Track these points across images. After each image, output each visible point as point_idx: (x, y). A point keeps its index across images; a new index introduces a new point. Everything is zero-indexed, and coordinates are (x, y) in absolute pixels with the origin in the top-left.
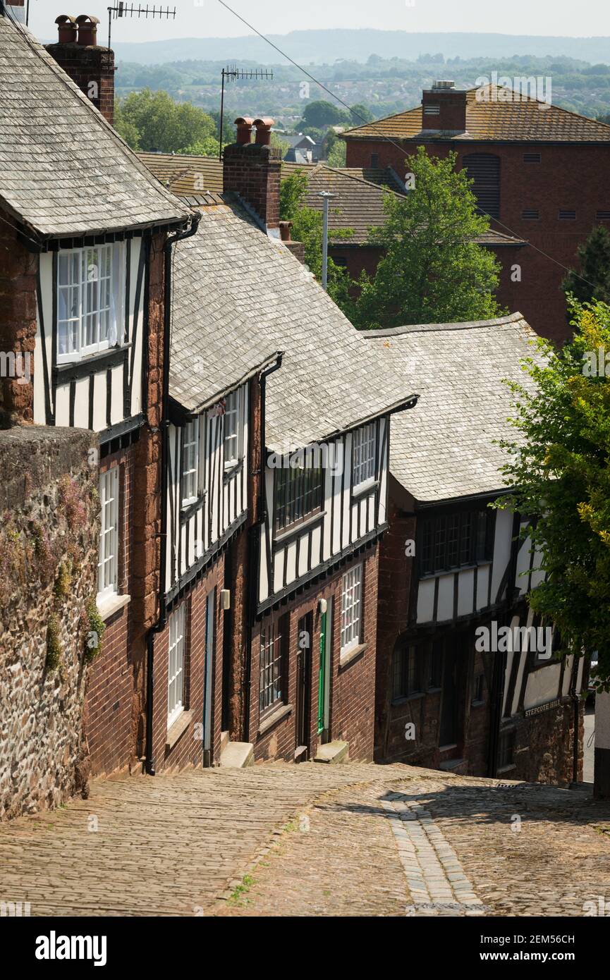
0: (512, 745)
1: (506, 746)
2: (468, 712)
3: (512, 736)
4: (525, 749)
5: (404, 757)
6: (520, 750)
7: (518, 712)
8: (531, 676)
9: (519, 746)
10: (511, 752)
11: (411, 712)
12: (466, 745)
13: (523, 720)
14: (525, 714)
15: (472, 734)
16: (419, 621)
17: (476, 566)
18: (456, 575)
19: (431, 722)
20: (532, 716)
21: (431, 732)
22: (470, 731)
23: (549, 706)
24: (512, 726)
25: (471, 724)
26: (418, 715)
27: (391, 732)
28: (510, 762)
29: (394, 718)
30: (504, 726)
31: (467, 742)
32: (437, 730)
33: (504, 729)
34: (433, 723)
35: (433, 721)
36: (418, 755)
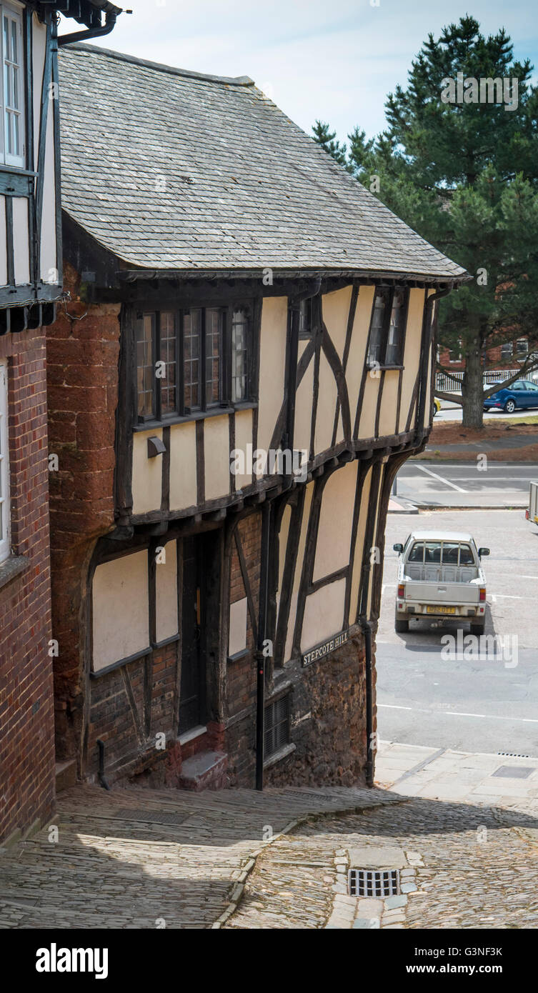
0: (287, 712)
1: (278, 716)
2: (223, 671)
3: (286, 699)
4: (306, 717)
5: (119, 768)
6: (300, 720)
7: (292, 658)
8: (310, 600)
9: (298, 714)
10: (286, 725)
11: (128, 683)
12: (223, 728)
13: (302, 670)
14: (303, 661)
15: (231, 707)
16: (136, 510)
17: (233, 410)
18: (200, 423)
19: (163, 697)
20: (313, 663)
21: (164, 715)
22: (227, 702)
23: (334, 644)
24: (288, 683)
25: (228, 690)
26: (141, 687)
27: (91, 725)
28: (287, 740)
29: (96, 700)
30: (276, 685)
31: (225, 721)
32: (175, 709)
33: (276, 690)
34: (167, 697)
35: (166, 695)
36: (144, 760)
